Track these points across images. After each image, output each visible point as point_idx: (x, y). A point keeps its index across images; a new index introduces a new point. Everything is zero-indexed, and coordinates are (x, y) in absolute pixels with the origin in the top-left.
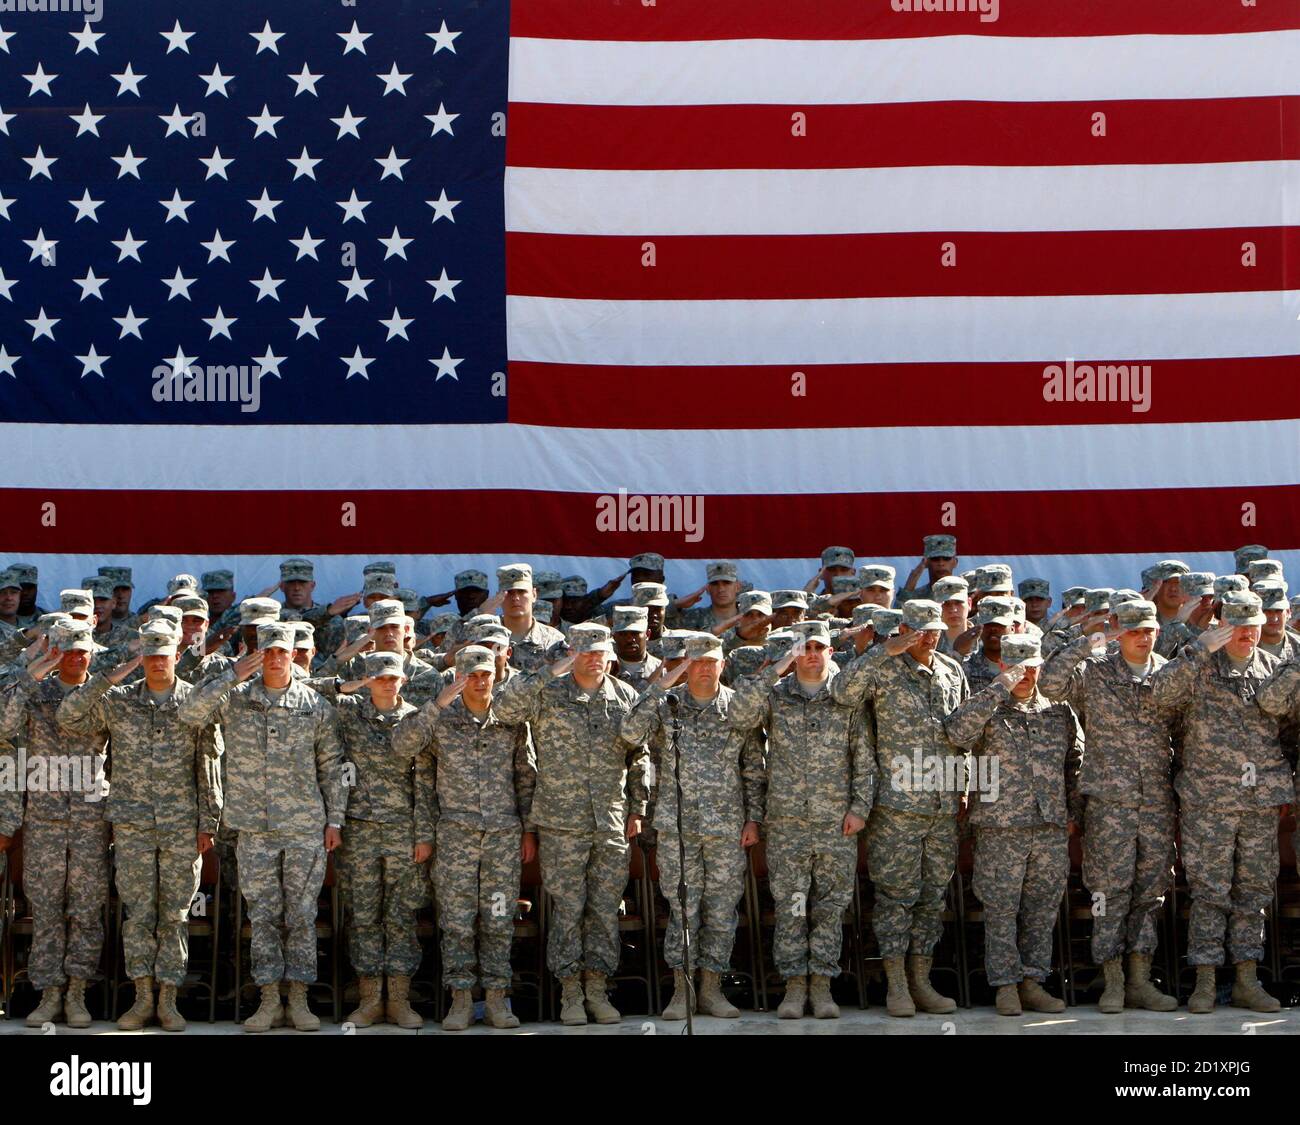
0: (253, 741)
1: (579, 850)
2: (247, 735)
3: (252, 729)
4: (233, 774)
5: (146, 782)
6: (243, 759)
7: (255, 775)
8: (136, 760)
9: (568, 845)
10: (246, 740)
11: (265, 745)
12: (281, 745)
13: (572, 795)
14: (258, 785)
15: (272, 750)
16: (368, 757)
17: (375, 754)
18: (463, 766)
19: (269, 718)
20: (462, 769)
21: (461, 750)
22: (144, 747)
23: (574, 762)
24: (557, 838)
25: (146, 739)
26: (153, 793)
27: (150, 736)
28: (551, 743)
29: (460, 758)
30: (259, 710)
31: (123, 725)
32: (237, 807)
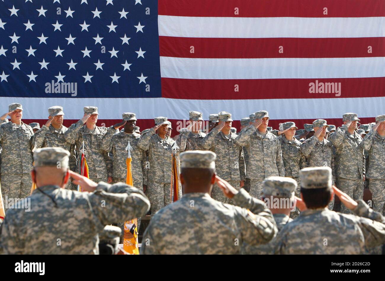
0: (258, 149)
1: (355, 185)
2: (256, 148)
3: (258, 146)
4: (253, 161)
5: (227, 164)
6: (255, 156)
7: (260, 161)
8: (224, 157)
9: (351, 183)
10: (256, 149)
11: (263, 151)
12: (268, 151)
13: (353, 168)
14: (261, 164)
15: (265, 152)
16: (289, 155)
17: (291, 154)
18: (320, 158)
19: (263, 142)
20: (319, 159)
21: (319, 153)
22: (226, 153)
23: (353, 157)
24: (347, 181)
25: (226, 150)
26: (230, 167)
27: (228, 149)
28: (346, 151)
29: (318, 155)
30: (259, 139)
31: (219, 146)
32: (255, 172)
